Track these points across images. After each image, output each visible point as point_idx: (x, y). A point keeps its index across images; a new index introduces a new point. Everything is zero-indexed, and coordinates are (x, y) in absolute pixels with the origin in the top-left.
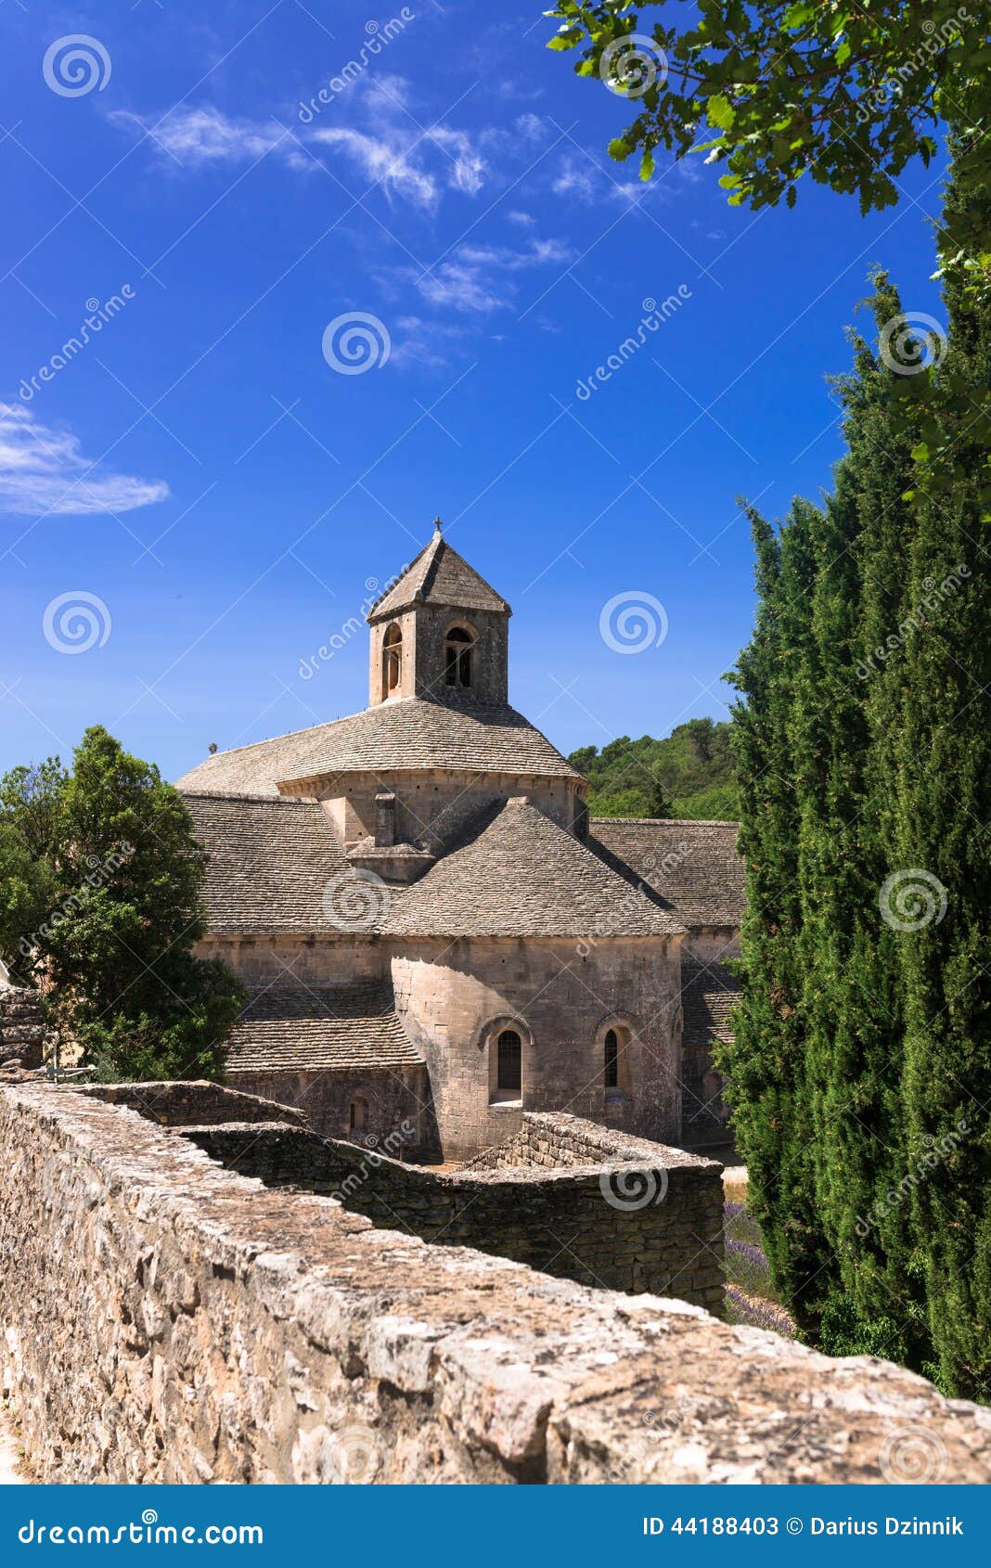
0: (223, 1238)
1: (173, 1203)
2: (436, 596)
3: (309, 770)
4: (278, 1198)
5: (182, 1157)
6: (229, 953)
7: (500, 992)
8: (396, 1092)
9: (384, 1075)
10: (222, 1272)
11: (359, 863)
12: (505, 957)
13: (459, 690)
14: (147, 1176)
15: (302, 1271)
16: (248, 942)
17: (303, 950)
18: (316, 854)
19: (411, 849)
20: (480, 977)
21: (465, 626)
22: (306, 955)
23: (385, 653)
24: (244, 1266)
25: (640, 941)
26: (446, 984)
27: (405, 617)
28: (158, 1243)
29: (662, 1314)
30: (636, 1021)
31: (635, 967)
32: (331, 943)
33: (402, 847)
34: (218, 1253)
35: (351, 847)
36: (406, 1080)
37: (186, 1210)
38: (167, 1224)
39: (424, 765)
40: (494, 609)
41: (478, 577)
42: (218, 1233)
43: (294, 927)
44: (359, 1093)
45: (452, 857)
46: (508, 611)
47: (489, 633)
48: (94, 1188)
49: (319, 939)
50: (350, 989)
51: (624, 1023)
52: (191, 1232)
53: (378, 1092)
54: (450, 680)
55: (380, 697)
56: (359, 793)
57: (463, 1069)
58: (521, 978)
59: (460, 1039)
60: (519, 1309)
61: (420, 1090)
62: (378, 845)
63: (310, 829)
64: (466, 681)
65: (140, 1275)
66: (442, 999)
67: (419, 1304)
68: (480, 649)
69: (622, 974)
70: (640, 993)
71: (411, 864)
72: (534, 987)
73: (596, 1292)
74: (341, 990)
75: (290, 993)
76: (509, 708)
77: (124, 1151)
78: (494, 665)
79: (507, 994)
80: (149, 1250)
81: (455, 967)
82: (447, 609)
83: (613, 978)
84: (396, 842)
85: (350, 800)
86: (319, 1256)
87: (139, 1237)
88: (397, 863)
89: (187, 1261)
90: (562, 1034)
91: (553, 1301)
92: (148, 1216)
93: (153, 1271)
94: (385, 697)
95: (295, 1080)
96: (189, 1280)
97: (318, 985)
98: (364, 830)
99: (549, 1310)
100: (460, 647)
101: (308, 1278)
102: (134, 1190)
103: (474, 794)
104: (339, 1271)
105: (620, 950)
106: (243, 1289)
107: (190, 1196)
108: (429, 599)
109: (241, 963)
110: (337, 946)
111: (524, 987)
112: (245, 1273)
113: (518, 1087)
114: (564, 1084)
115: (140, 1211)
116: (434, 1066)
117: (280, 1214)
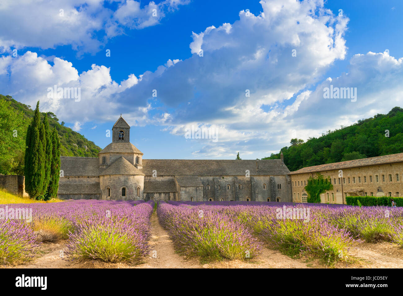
13: (121, 140)
21: (122, 130)
22: (88, 179)
31: (127, 179)
35: (100, 164)
44: (91, 197)
46: (130, 127)
47: (126, 131)
51: (125, 187)
53: (94, 197)
58: (110, 180)
59: (104, 189)
68: (125, 134)
71: (106, 166)
72: (111, 182)
74: (93, 184)
75: (85, 184)
79: (108, 183)
82: (119, 128)
83: (123, 180)
84: (105, 163)
90: (115, 188)
97: (90, 183)
98: (102, 162)
109: (78, 180)
110: (92, 178)
113: (110, 196)
114: (115, 195)
116: (101, 193)
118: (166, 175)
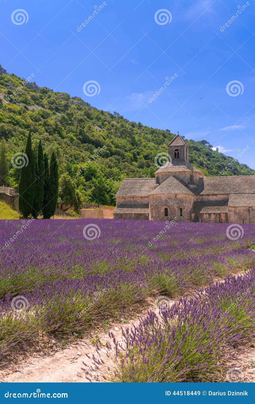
18: (151, 186)
21: (177, 148)
31: (169, 199)
36: (147, 215)
40: (182, 145)
43: (139, 196)
47: (181, 149)
49: (142, 197)
54: (175, 157)
64: (178, 157)
68: (180, 152)
70: (170, 202)
78: (182, 154)
83: (164, 200)
84: (158, 183)
90: (157, 208)
100: (177, 152)
103: (169, 175)
105: (165, 196)
109: (132, 200)
110: (145, 198)
111: (154, 202)
118: (220, 194)
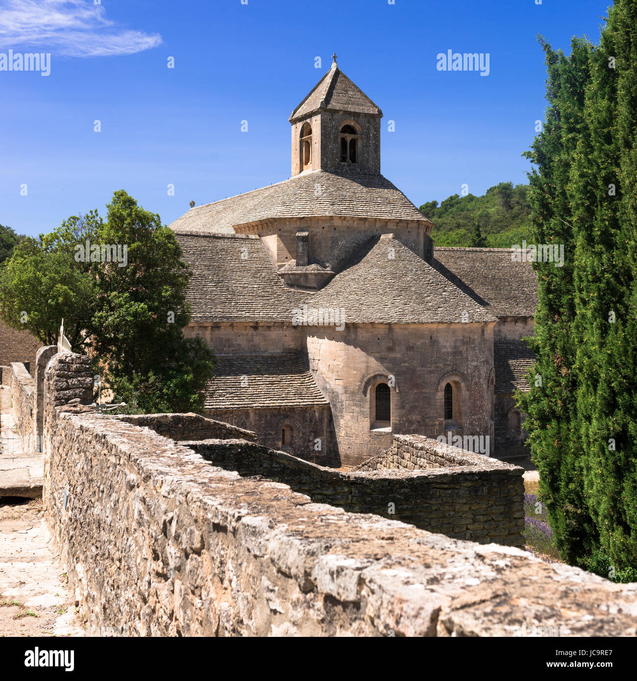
0: (219, 507)
1: (185, 486)
2: (334, 104)
3: (254, 217)
4: (250, 483)
5: (187, 459)
6: (204, 334)
7: (377, 359)
8: (311, 421)
9: (304, 410)
10: (219, 528)
11: (286, 277)
12: (379, 336)
13: (349, 166)
14: (167, 469)
15: (271, 527)
16: (216, 326)
17: (251, 332)
18: (257, 271)
19: (319, 268)
20: (363, 349)
21: (352, 124)
22: (252, 335)
23: (301, 142)
24: (234, 524)
25: (466, 326)
26: (342, 353)
27: (314, 118)
28: (176, 510)
29: (505, 556)
30: (464, 377)
31: (464, 343)
32: (269, 327)
33: (313, 266)
34: (216, 516)
35: (281, 266)
36: (317, 414)
37: (194, 490)
38: (182, 498)
39: (327, 214)
40: (372, 112)
41: (360, 91)
42: (216, 504)
43: (245, 317)
44: (287, 422)
45: (345, 272)
46: (380, 114)
47: (368, 129)
48: (133, 477)
49: (261, 324)
50: (280, 357)
51: (457, 379)
52: (199, 504)
53: (299, 421)
54: (344, 159)
55: (298, 170)
56: (287, 231)
57: (353, 408)
58: (390, 349)
59: (351, 389)
60: (412, 552)
61: (326, 420)
62: (298, 265)
63: (255, 255)
64: (353, 159)
65: (165, 531)
66: (340, 363)
67: (348, 548)
68: (362, 139)
69: (455, 347)
70: (467, 359)
71: (320, 277)
72: (398, 355)
73: (460, 542)
74: (275, 357)
75: (243, 359)
76: (381, 177)
77: (150, 454)
78: (372, 149)
79: (381, 360)
80: (170, 515)
81: (348, 343)
82: (341, 113)
83: (449, 350)
84: (309, 263)
85: (280, 236)
86: (280, 518)
87: (164, 507)
88: (310, 277)
89: (196, 521)
90: (417, 386)
91: (433, 547)
92: (169, 493)
93: (173, 528)
94: (301, 170)
95: (247, 414)
96: (197, 533)
97: (261, 354)
98: (289, 256)
99: (431, 552)
100: (349, 137)
101: (276, 531)
102: (159, 478)
103: (360, 232)
104: (294, 527)
105: (454, 332)
106: (232, 538)
107: (195, 481)
108: (329, 107)
109: (212, 339)
110: (272, 329)
111: (392, 355)
112: (234, 528)
113: (389, 420)
114: (419, 418)
115: (164, 490)
116: (334, 405)
117: (253, 493)
